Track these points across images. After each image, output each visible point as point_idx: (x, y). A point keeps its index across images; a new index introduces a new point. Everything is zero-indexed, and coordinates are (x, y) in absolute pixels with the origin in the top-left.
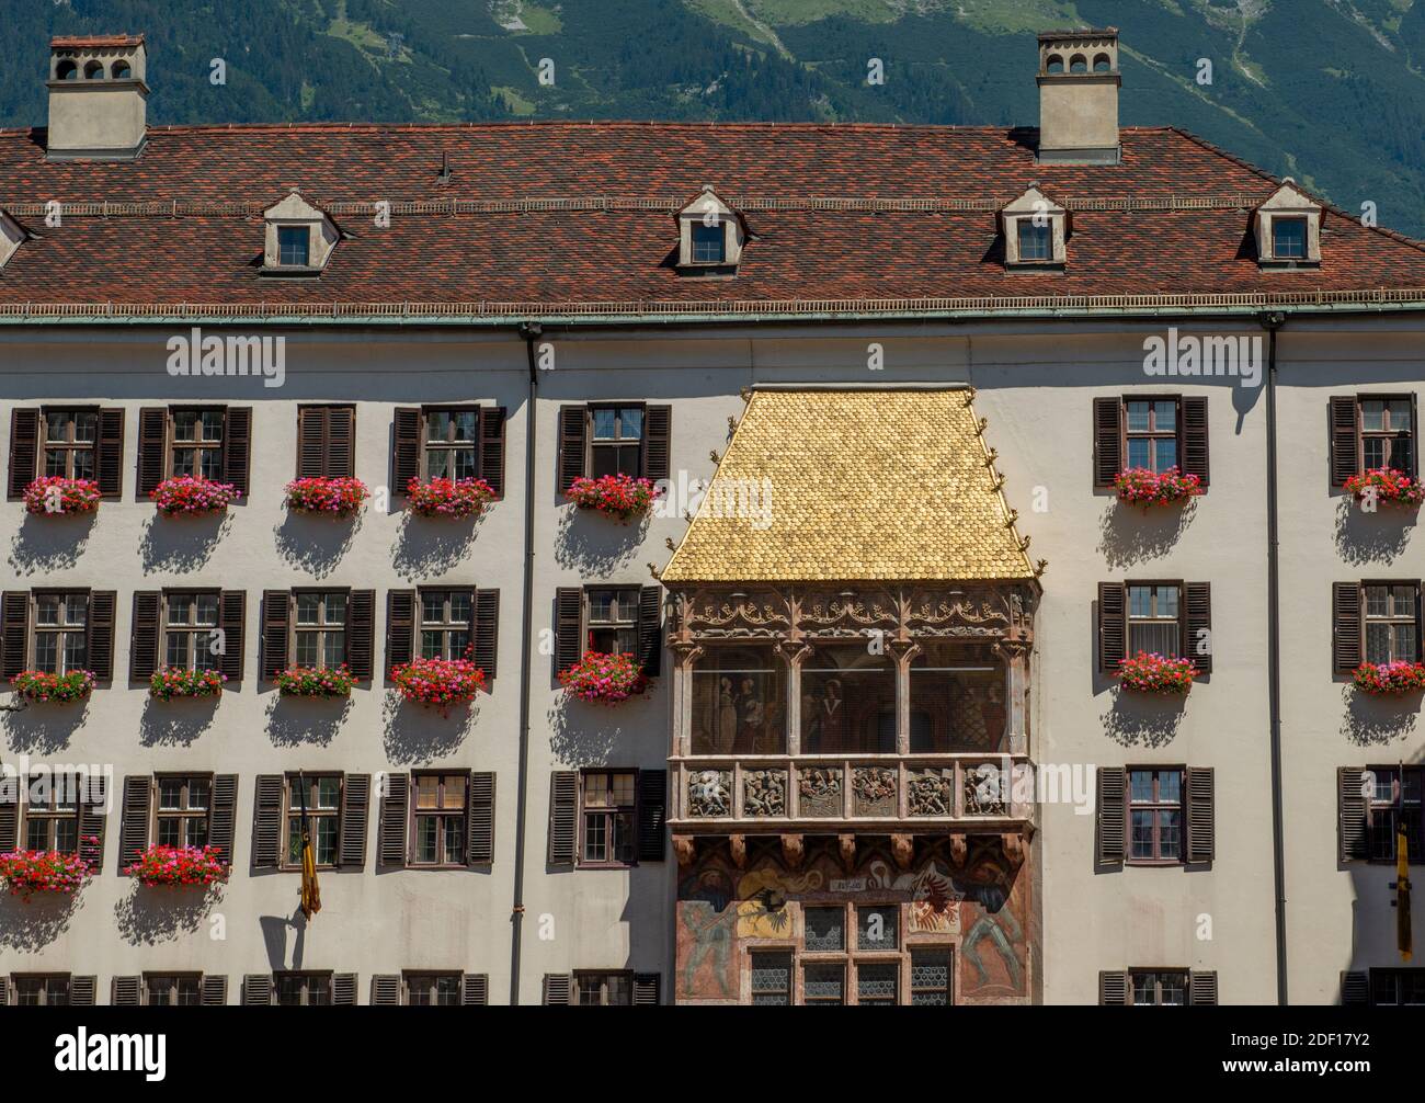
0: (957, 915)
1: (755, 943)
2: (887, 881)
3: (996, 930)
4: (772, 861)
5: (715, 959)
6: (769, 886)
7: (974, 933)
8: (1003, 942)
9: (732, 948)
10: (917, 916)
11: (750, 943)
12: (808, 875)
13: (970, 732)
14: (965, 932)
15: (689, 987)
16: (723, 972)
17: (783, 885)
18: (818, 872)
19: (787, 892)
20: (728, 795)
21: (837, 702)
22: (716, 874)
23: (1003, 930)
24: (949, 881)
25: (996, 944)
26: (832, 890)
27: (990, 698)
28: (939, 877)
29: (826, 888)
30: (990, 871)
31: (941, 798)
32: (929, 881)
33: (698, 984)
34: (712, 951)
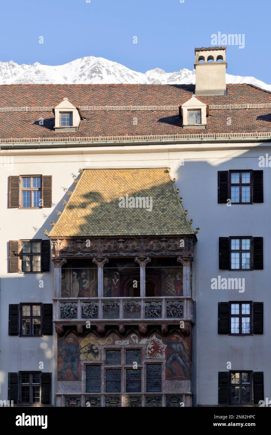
0: (164, 353)
1: (88, 362)
2: (137, 341)
3: (179, 358)
4: (93, 334)
5: (72, 368)
6: (92, 343)
7: (171, 359)
8: (182, 362)
9: (78, 364)
10: (149, 353)
11: (85, 362)
12: (107, 339)
13: (169, 290)
14: (167, 358)
15: (62, 377)
16: (75, 372)
17: (98, 343)
18: (111, 338)
19: (99, 345)
20: (75, 312)
21: (118, 280)
22: (72, 339)
23: (181, 357)
24: (161, 341)
25: (179, 362)
26: (116, 344)
27: (177, 278)
28: (157, 340)
29: (114, 344)
30: (176, 337)
31: (158, 312)
32: (153, 341)
33: (65, 376)
34: (71, 365)
